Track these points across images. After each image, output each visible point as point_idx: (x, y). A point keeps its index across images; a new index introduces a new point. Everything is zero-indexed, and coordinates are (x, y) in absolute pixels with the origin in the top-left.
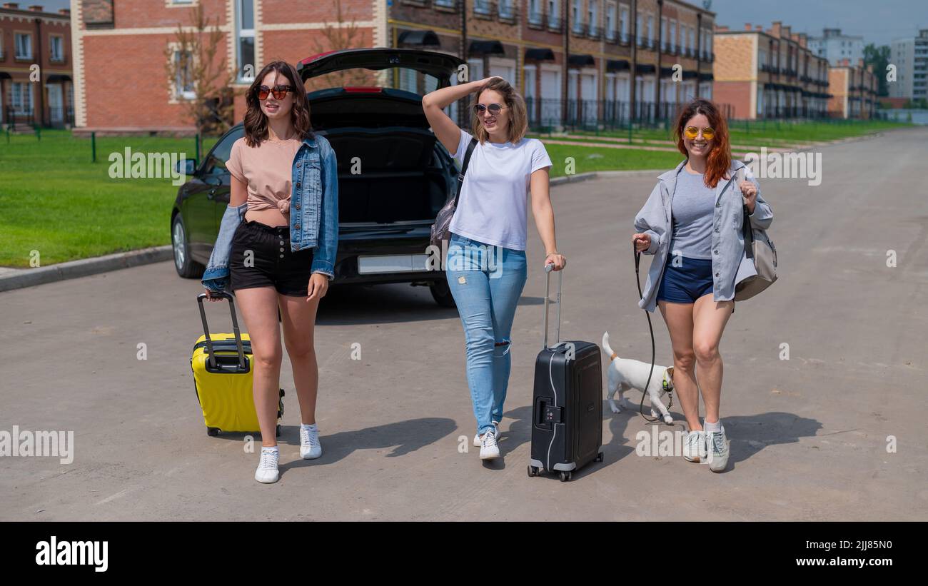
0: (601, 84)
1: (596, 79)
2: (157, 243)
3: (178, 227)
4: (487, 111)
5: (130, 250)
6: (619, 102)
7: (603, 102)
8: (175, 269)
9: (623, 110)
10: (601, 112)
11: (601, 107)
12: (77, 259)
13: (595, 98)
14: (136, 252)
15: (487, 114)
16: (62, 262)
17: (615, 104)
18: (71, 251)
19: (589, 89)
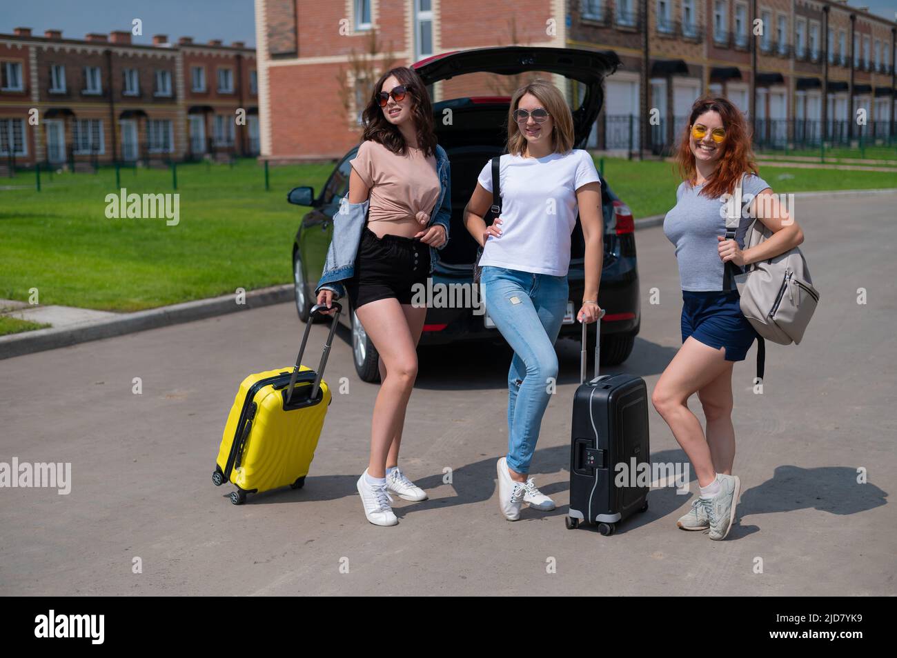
0: (791, 104)
1: (785, 98)
2: (286, 280)
3: (298, 265)
4: (530, 117)
5: (253, 289)
6: (810, 121)
7: (792, 121)
8: (296, 311)
9: (815, 128)
10: (791, 130)
11: (791, 126)
12: (189, 301)
13: (785, 116)
14: (260, 292)
15: (530, 121)
16: (172, 304)
17: (805, 122)
18: (185, 292)
19: (778, 108)
